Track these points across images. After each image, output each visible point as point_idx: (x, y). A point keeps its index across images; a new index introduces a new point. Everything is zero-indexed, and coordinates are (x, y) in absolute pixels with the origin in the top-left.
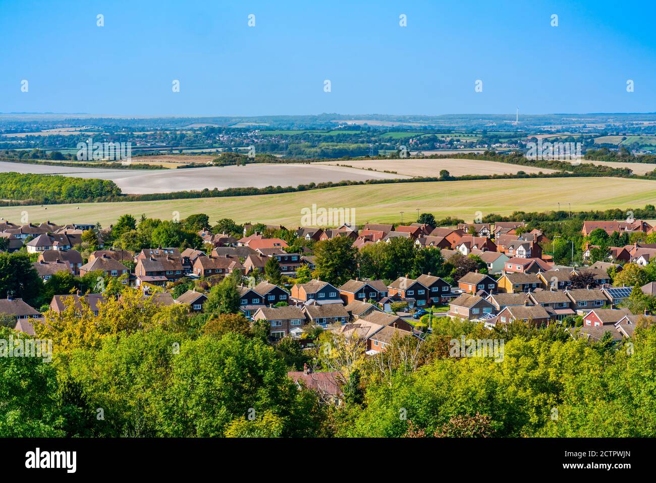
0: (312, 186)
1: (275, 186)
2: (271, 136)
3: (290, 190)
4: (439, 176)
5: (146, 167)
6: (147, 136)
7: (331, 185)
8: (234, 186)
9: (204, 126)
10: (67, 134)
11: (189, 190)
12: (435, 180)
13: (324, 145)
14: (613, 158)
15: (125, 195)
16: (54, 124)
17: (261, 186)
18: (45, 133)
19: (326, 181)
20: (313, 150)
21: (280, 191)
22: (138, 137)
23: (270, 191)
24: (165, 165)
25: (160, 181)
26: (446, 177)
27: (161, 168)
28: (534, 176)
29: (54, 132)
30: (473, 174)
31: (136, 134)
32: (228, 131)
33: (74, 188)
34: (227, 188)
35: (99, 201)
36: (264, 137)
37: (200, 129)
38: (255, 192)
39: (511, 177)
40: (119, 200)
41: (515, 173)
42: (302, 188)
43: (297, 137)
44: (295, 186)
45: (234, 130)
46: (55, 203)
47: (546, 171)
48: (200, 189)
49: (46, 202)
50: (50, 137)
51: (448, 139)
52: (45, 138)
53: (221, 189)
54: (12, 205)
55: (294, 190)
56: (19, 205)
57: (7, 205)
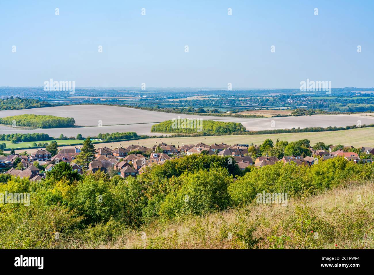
0: (354, 127)
1: (333, 127)
2: (318, 100)
3: (342, 129)
5: (254, 116)
6: (246, 100)
7: (365, 126)
8: (309, 126)
9: (278, 94)
10: (202, 99)
11: (284, 129)
13: (350, 105)
15: (248, 131)
16: (193, 94)
17: (325, 127)
18: (189, 99)
20: (344, 108)
21: (336, 129)
22: (242, 100)
23: (330, 129)
24: (264, 115)
27: (263, 117)
29: (195, 98)
31: (240, 99)
32: (293, 97)
33: (220, 127)
34: (305, 127)
35: (234, 134)
36: (314, 100)
37: (276, 96)
38: (322, 130)
40: (245, 134)
42: (348, 128)
43: (333, 101)
44: (345, 127)
45: (296, 97)
46: (210, 135)
48: (290, 128)
49: (205, 135)
50: (193, 101)
52: (190, 101)
53: (302, 128)
54: (186, 136)
55: (344, 129)
56: (190, 136)
57: (184, 136)
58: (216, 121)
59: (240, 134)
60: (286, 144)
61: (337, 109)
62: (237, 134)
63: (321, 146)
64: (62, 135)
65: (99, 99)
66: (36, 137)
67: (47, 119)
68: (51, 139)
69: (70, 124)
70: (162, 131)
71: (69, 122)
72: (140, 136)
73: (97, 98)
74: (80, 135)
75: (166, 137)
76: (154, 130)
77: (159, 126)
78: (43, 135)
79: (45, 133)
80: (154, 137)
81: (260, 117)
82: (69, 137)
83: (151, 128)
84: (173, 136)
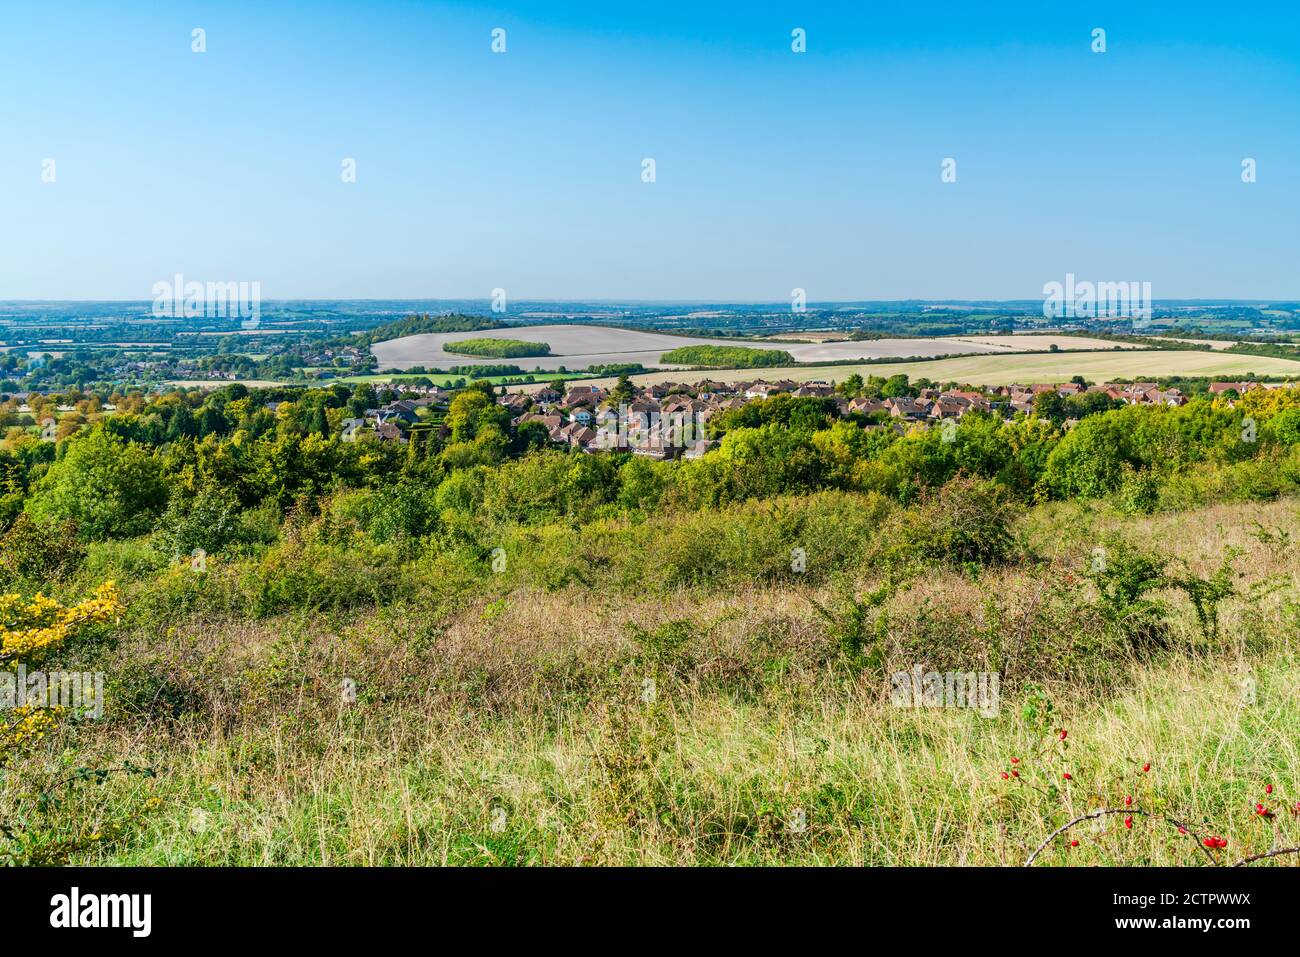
0: (946, 357)
1: (917, 356)
2: (874, 318)
3: (929, 359)
4: (1049, 349)
5: (798, 342)
6: (773, 318)
7: (960, 356)
8: (883, 356)
9: (816, 310)
10: (710, 316)
11: (848, 359)
12: (1046, 352)
13: (922, 325)
14: (1188, 336)
15: (798, 362)
16: (695, 309)
17: (905, 356)
18: (690, 316)
19: (957, 353)
20: (914, 329)
21: (921, 360)
22: (767, 318)
24: (812, 340)
25: (823, 352)
26: (1055, 350)
27: (810, 342)
28: (1129, 350)
29: (700, 315)
30: (1078, 348)
31: (764, 316)
32: (838, 314)
33: (759, 357)
34: (878, 357)
35: (778, 367)
36: (869, 318)
37: (814, 312)
39: (1108, 350)
40: (794, 367)
41: (1113, 348)
42: (938, 358)
43: (896, 319)
45: (842, 313)
47: (1138, 346)
48: (857, 358)
49: (737, 367)
50: (698, 319)
51: (1024, 320)
52: (693, 320)
53: (873, 358)
54: (712, 369)
55: (931, 359)
56: (716, 369)
57: (707, 369)
58: (752, 348)
59: (787, 366)
60: (883, 382)
61: (904, 331)
62: (782, 367)
63: (925, 383)
64: (538, 368)
65: (564, 317)
66: (502, 370)
67: (511, 346)
68: (523, 373)
69: (543, 351)
70: (675, 362)
71: (542, 349)
72: (646, 370)
73: (561, 315)
74: (563, 368)
75: (683, 370)
76: (663, 361)
77: (672, 354)
78: (512, 367)
79: (514, 365)
80: (667, 370)
81: (807, 342)
82: (547, 370)
83: (660, 358)
84: (692, 370)
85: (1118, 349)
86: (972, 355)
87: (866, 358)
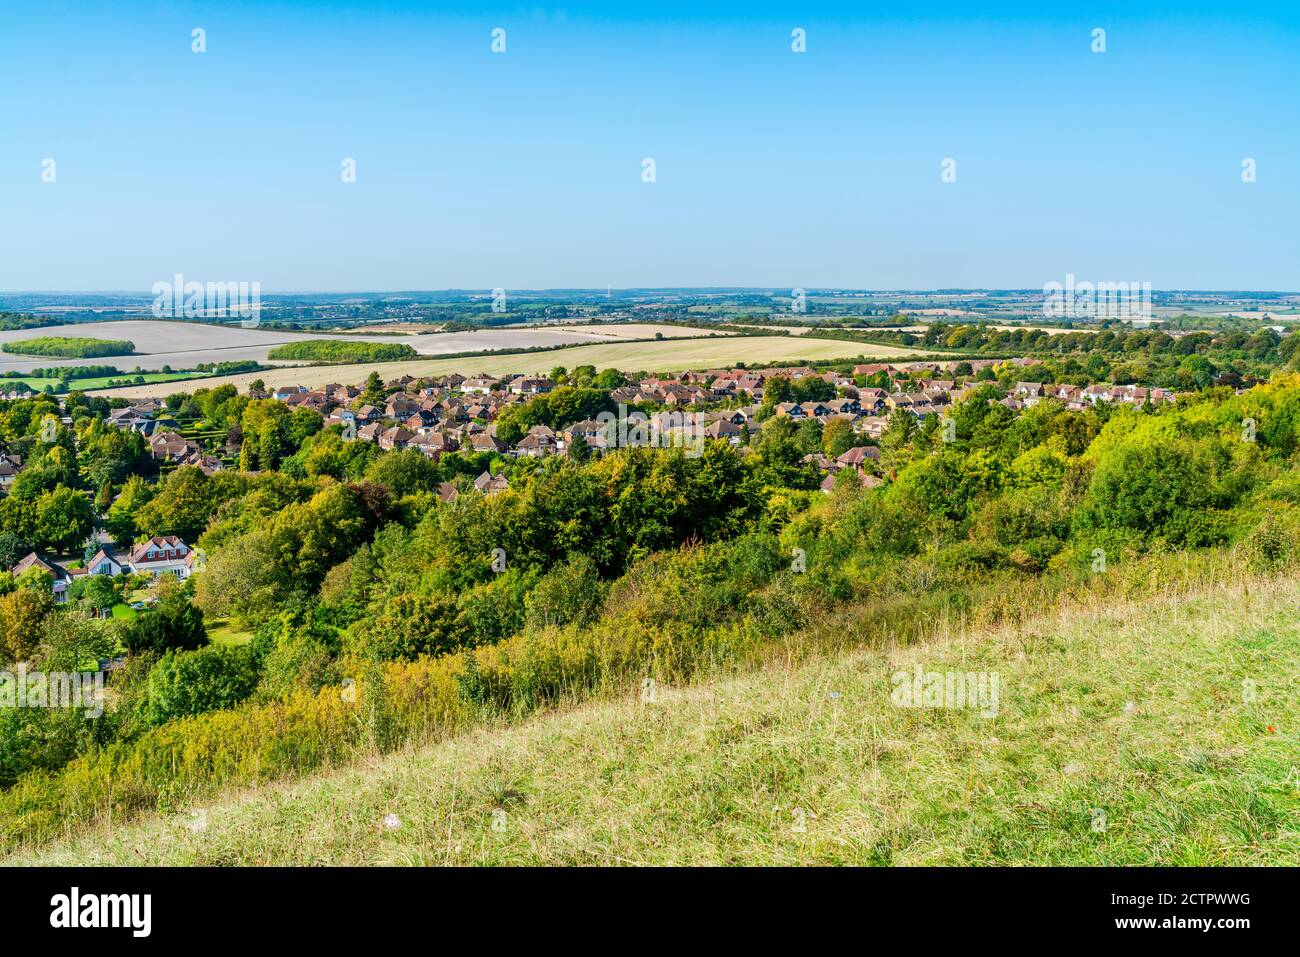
0: (564, 346)
1: (537, 346)
2: (430, 308)
3: (549, 349)
4: (655, 337)
5: (395, 334)
7: (577, 345)
11: (472, 351)
12: (652, 340)
14: (757, 322)
19: (574, 343)
20: (477, 319)
21: (541, 350)
23: (534, 350)
25: (441, 344)
26: (660, 338)
27: (406, 334)
28: (723, 337)
30: (679, 336)
33: (380, 351)
34: (500, 349)
38: (523, 351)
39: (705, 337)
40: (418, 360)
41: (708, 335)
42: (557, 348)
43: (454, 309)
44: (552, 347)
46: (366, 362)
47: (730, 333)
48: (481, 350)
49: (360, 362)
51: (575, 309)
53: (496, 349)
54: (332, 365)
55: (551, 349)
56: (337, 364)
57: (328, 365)
64: (138, 368)
65: (91, 311)
66: (97, 371)
68: (121, 374)
69: (126, 350)
70: (287, 358)
71: (126, 348)
72: (262, 367)
73: (86, 308)
74: (168, 367)
75: (302, 366)
76: (272, 357)
77: (281, 350)
78: (108, 368)
79: (110, 365)
80: (284, 367)
81: (402, 335)
82: (149, 370)
83: (268, 354)
84: (312, 365)
85: (713, 336)
86: (588, 344)
87: (489, 349)
